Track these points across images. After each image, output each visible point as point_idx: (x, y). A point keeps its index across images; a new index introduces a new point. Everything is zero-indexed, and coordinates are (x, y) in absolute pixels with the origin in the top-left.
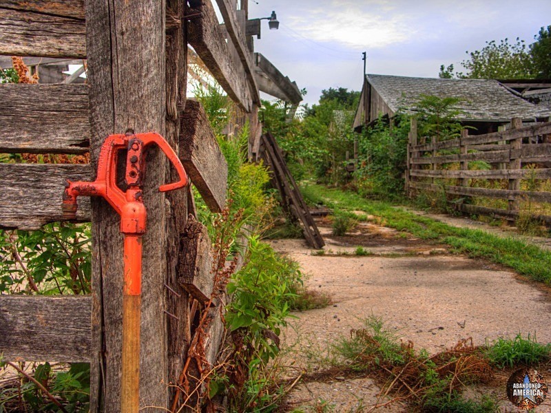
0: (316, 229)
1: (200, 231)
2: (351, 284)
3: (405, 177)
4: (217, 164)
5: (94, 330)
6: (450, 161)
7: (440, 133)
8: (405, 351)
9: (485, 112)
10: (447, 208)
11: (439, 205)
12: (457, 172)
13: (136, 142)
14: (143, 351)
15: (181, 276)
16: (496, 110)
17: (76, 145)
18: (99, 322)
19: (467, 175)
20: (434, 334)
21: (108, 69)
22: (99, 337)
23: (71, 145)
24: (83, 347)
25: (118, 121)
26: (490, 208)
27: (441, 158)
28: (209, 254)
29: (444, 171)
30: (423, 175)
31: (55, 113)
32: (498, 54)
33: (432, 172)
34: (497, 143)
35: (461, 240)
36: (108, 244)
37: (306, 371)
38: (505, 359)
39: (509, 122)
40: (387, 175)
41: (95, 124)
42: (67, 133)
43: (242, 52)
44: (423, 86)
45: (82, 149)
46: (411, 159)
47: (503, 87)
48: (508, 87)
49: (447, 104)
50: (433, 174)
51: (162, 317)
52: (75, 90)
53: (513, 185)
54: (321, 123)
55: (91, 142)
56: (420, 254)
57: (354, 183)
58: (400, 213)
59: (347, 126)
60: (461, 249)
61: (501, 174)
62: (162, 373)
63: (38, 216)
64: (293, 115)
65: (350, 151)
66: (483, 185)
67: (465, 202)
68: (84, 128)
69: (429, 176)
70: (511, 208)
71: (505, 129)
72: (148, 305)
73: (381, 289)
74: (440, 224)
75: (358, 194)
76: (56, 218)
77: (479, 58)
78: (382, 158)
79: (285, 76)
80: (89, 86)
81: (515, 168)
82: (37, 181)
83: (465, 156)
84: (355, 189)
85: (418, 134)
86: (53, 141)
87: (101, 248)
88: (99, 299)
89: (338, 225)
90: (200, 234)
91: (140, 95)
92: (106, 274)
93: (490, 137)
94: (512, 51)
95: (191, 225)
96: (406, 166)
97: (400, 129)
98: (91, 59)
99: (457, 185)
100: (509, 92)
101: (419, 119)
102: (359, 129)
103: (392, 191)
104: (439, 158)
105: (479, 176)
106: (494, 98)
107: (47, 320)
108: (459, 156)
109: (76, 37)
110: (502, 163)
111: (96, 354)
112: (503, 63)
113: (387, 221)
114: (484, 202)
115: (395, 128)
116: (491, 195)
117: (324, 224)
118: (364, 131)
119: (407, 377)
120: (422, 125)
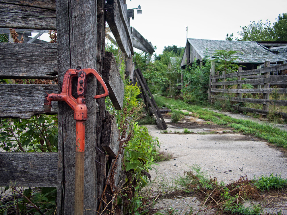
0: (163, 119)
1: (113, 119)
2: (182, 148)
3: (208, 92)
4: (119, 85)
5: (59, 170)
6: (232, 84)
7: (227, 69)
8: (213, 183)
9: (250, 58)
10: (231, 109)
11: (226, 107)
12: (236, 90)
13: (83, 73)
14: (85, 181)
15: (103, 142)
16: (256, 57)
17: (49, 75)
18: (61, 166)
19: (241, 91)
20: (227, 174)
21: (68, 35)
22: (62, 174)
23: (47, 75)
24: (53, 179)
25: (72, 62)
26: (253, 109)
27: (227, 82)
28: (116, 131)
29: (229, 89)
30: (218, 91)
31: (38, 58)
32: (257, 28)
33: (223, 90)
34: (256, 75)
35: (239, 125)
36: (67, 126)
37: (161, 193)
38: (264, 186)
39: (264, 64)
40: (199, 91)
41: (61, 64)
42: (45, 68)
43: (126, 26)
44: (218, 44)
45: (52, 76)
46: (212, 83)
47: (259, 45)
48: (262, 46)
49: (230, 54)
50: (223, 91)
51: (94, 163)
52: (49, 46)
53: (266, 96)
54: (164, 64)
55: (58, 73)
56: (217, 132)
57: (181, 95)
58: (206, 111)
59: (178, 66)
60: (239, 130)
61: (259, 91)
62: (94, 192)
63: (30, 111)
64: (150, 59)
65: (179, 79)
66: (249, 96)
67: (240, 106)
68: (54, 66)
69: (221, 92)
70: (264, 108)
71: (261, 67)
72: (87, 157)
73: (198, 151)
74: (227, 117)
75: (183, 101)
76: (39, 112)
77: (247, 30)
78: (196, 82)
79: (146, 39)
80: (58, 44)
81: (267, 88)
82: (29, 93)
83: (240, 81)
84: (182, 99)
85: (215, 70)
86: (38, 73)
87: (63, 128)
88: (61, 154)
89: (174, 117)
90: (112, 121)
91: (84, 49)
92: (66, 141)
93: (253, 72)
94: (264, 27)
95: (108, 116)
96: (209, 87)
97: (206, 67)
98: (59, 30)
99: (236, 97)
100: (263, 48)
101: (215, 62)
102: (184, 67)
103: (201, 99)
104: (226, 82)
105: (248, 92)
106: (255, 51)
107: (34, 165)
108: (237, 82)
109: (49, 19)
110: (259, 85)
111: (60, 182)
112: (259, 33)
113: (199, 116)
114: (250, 105)
115: (203, 67)
116: (254, 102)
117: (167, 117)
118: (186, 68)
119: (214, 196)
120: (217, 65)
